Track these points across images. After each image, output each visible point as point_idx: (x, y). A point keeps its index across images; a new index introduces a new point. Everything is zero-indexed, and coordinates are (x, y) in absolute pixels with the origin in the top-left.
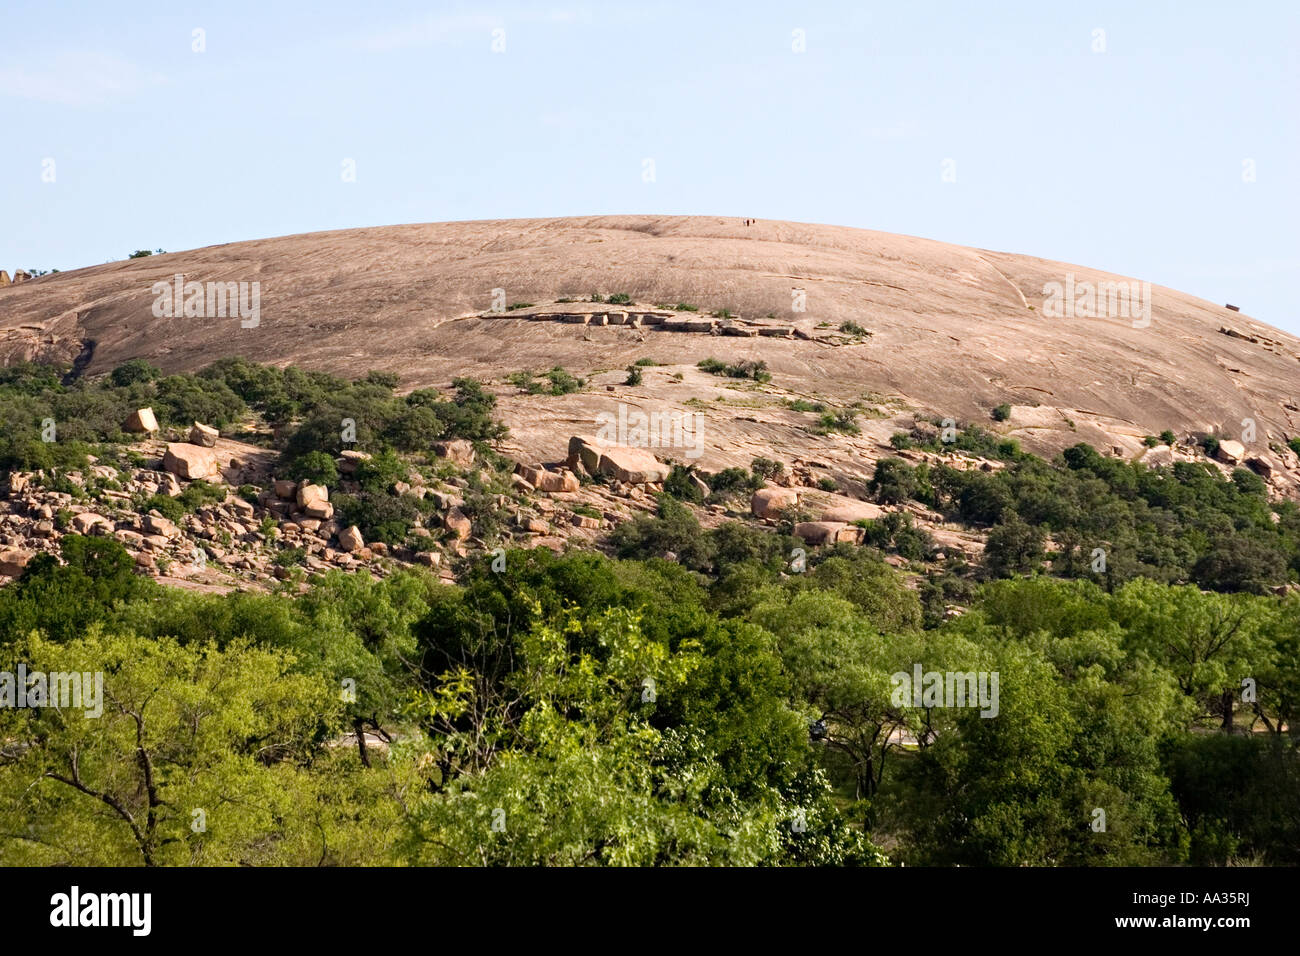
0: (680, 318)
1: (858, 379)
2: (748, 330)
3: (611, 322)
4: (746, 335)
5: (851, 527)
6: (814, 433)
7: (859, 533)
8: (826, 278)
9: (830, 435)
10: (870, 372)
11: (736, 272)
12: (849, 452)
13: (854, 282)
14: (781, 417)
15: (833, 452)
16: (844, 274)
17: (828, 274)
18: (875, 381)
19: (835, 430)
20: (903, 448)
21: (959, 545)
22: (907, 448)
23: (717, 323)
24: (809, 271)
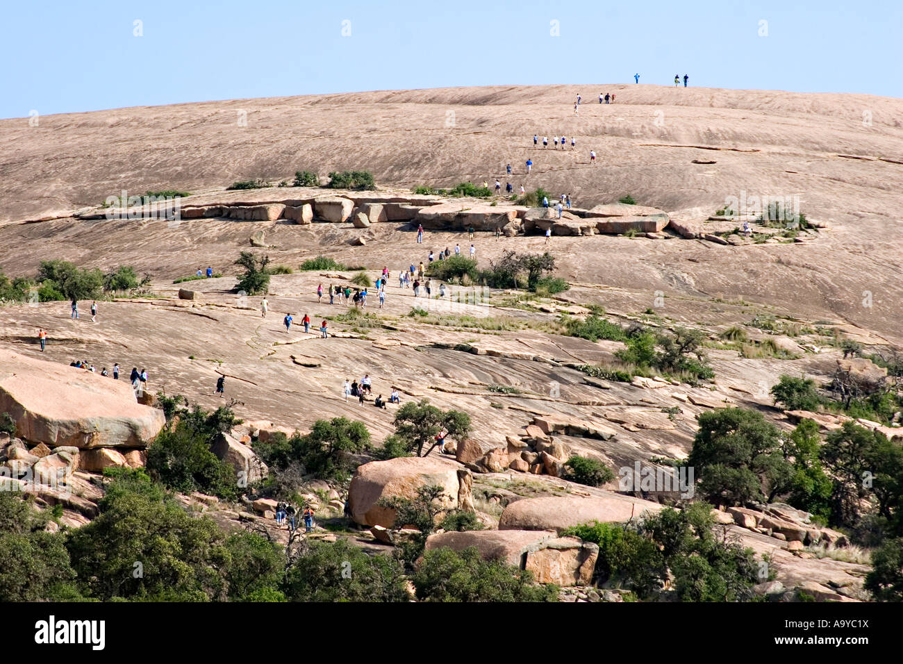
0: (449, 206)
1: (759, 297)
2: (576, 223)
3: (318, 217)
4: (571, 232)
5: (565, 542)
6: (603, 375)
7: (584, 554)
8: (764, 149)
9: (639, 381)
10: (788, 284)
11: (593, 139)
12: (671, 412)
13: (822, 155)
14: (544, 347)
15: (635, 412)
16: (805, 142)
17: (773, 143)
18: (795, 299)
19: (652, 371)
20: (800, 406)
21: (833, 585)
22: (810, 407)
23: (520, 215)
24: (737, 137)
